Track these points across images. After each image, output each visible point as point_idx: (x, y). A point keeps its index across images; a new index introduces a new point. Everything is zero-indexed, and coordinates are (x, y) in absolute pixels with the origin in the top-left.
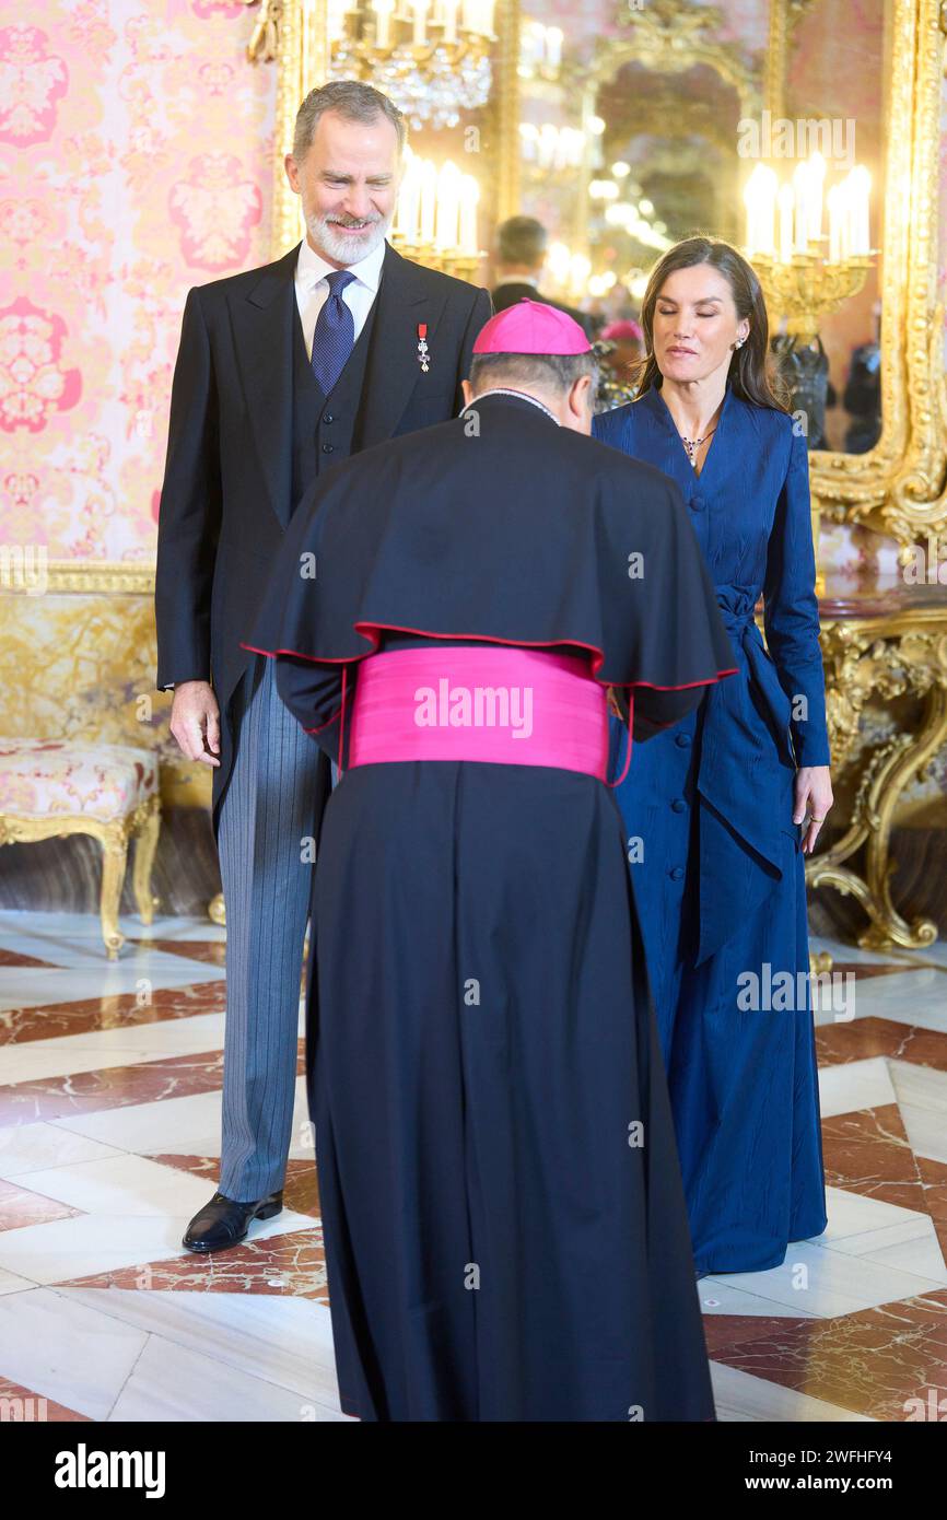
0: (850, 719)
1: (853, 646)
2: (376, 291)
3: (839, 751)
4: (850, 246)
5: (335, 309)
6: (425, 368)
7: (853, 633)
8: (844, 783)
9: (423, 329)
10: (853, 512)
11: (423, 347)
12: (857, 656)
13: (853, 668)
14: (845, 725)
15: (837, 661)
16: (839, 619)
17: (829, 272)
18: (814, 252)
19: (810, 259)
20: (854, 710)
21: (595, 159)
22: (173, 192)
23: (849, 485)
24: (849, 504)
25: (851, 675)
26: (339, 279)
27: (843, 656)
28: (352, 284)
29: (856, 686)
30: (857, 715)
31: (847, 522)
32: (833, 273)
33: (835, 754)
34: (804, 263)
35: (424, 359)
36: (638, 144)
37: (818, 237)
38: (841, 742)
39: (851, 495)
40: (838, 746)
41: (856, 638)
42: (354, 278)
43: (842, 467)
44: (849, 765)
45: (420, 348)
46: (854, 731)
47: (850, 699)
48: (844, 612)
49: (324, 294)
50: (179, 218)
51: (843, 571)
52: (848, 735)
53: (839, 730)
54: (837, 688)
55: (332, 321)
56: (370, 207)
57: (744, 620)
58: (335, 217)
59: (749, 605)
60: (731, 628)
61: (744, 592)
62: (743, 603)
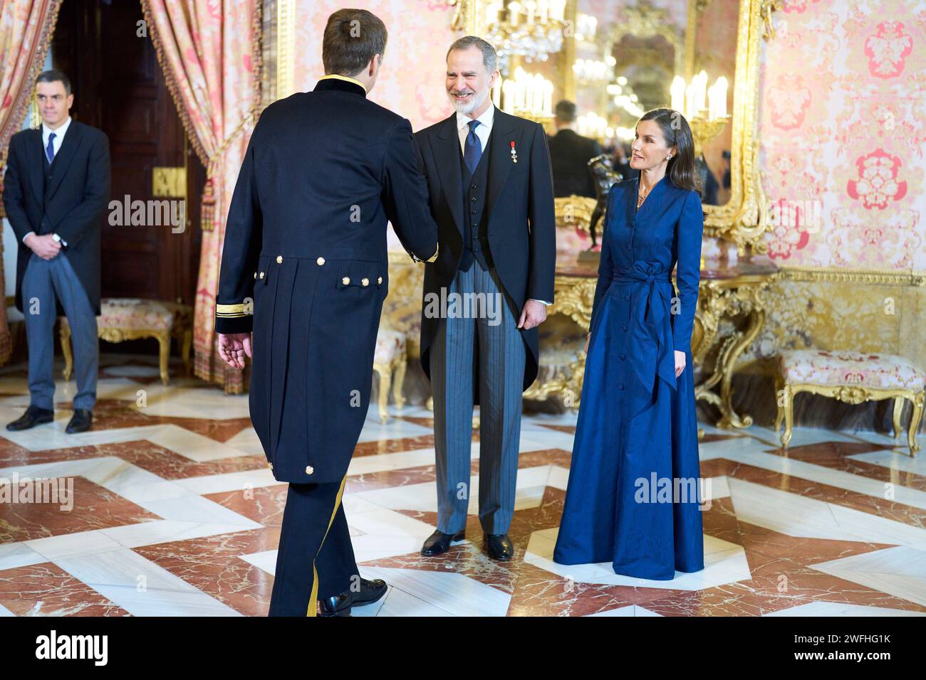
0: (714, 325)
1: (716, 292)
2: (491, 128)
3: (709, 339)
4: (718, 112)
5: (472, 136)
6: (515, 161)
7: (716, 286)
8: (712, 353)
9: (513, 144)
10: (717, 232)
11: (513, 152)
12: (717, 296)
13: (716, 302)
14: (711, 327)
15: (709, 298)
16: (709, 280)
17: (708, 124)
18: (701, 116)
19: (699, 119)
20: (716, 320)
21: (611, 75)
22: (417, 88)
23: (716, 220)
24: (715, 228)
25: (715, 305)
26: (473, 124)
27: (711, 296)
28: (479, 126)
29: (716, 309)
30: (717, 323)
31: (715, 236)
32: (709, 125)
33: (707, 340)
34: (697, 120)
35: (514, 157)
36: (630, 69)
37: (704, 109)
38: (710, 334)
39: (717, 225)
40: (708, 336)
41: (717, 288)
42: (480, 123)
44: (714, 346)
45: (512, 152)
46: (715, 330)
47: (714, 315)
48: (712, 277)
49: (467, 130)
50: (419, 98)
51: (712, 258)
52: (713, 331)
53: (709, 329)
54: (708, 311)
55: (471, 143)
56: (465, 86)
57: (652, 277)
58: (452, 92)
59: (654, 271)
60: (645, 280)
61: (651, 265)
62: (651, 269)
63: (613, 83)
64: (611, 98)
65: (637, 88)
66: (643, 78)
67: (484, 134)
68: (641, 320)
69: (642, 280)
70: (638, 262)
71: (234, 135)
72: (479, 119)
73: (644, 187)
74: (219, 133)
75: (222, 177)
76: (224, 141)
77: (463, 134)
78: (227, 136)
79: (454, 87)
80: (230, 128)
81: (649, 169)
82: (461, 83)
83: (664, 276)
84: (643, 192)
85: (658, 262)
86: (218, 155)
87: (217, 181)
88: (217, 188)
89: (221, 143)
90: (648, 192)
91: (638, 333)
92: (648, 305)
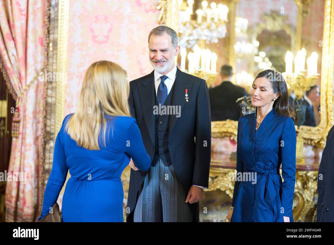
0: (310, 197)
1: (311, 178)
2: (174, 81)
3: (307, 206)
4: (312, 73)
5: (163, 85)
6: (187, 101)
7: (311, 174)
8: (310, 214)
9: (186, 90)
10: (313, 142)
11: (187, 95)
12: (312, 181)
13: (311, 184)
14: (309, 199)
15: (307, 182)
16: (308, 171)
17: (306, 79)
18: (303, 74)
19: (302, 76)
20: (312, 195)
23: (312, 135)
24: (311, 140)
25: (311, 186)
26: (164, 78)
27: (309, 181)
28: (167, 79)
29: (312, 188)
30: (312, 197)
31: (311, 145)
32: (308, 80)
33: (306, 207)
34: (300, 77)
35: (187, 98)
37: (304, 70)
38: (308, 204)
39: (312, 138)
40: (307, 204)
41: (312, 176)
42: (168, 77)
43: (310, 130)
44: (311, 209)
45: (186, 95)
46: (311, 201)
47: (311, 192)
48: (309, 169)
49: (160, 81)
51: (310, 158)
52: (310, 202)
53: (307, 200)
54: (307, 189)
55: (161, 89)
56: (162, 57)
57: (267, 172)
58: (154, 60)
59: (269, 168)
60: (263, 174)
61: (266, 164)
62: (266, 167)
63: (258, 55)
64: (256, 64)
65: (271, 58)
66: (275, 53)
67: (169, 84)
68: (262, 197)
69: (262, 174)
70: (258, 163)
71: (32, 82)
72: (167, 75)
73: (260, 117)
74: (23, 81)
75: (24, 106)
76: (26, 85)
77: (157, 84)
78: (28, 83)
79: (156, 58)
80: (30, 78)
81: (263, 106)
82: (159, 56)
83: (274, 171)
84: (259, 120)
85: (271, 162)
86: (22, 94)
87: (21, 109)
88: (21, 113)
89: (24, 87)
90: (262, 120)
91: (261, 206)
92: (266, 189)
